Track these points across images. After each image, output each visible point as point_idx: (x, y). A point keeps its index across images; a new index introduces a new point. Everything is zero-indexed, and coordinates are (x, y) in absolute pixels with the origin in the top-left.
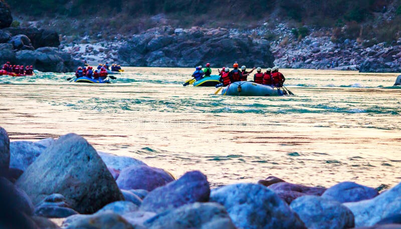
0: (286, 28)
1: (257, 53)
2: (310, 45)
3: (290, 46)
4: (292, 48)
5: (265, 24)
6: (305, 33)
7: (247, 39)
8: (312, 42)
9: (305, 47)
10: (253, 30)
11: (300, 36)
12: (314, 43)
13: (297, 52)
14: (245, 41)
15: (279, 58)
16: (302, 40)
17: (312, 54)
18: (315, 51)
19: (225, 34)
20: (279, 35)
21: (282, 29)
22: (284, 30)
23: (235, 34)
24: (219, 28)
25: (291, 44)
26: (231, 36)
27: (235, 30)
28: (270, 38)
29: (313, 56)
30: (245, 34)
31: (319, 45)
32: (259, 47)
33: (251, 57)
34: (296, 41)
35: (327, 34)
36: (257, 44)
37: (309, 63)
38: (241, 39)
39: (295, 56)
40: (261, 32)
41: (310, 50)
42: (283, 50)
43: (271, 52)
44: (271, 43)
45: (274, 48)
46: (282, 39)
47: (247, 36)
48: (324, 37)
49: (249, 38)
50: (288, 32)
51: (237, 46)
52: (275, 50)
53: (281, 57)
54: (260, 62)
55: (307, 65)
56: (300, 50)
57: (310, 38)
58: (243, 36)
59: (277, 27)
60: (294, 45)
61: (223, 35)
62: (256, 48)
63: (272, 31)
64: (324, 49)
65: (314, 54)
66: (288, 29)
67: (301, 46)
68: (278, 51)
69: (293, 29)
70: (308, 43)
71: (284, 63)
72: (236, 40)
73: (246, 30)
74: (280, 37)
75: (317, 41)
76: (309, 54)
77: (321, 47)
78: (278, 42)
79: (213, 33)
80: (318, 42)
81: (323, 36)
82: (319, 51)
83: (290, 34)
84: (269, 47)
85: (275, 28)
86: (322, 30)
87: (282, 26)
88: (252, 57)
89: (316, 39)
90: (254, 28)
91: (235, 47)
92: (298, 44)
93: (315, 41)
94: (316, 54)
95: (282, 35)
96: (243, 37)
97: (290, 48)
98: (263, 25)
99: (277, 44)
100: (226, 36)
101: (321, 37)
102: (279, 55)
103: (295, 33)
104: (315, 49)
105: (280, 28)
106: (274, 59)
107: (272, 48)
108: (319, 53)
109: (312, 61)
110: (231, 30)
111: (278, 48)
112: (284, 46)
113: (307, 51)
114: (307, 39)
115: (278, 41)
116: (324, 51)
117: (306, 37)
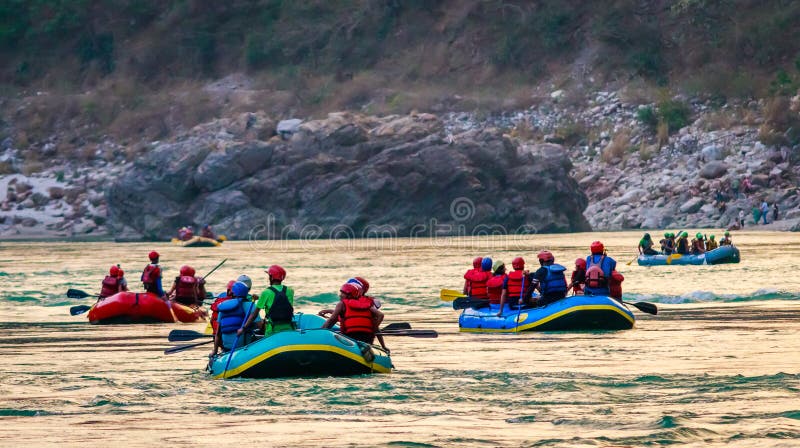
0: (620, 106)
1: (534, 186)
2: (696, 155)
3: (633, 159)
4: (642, 165)
5: (555, 95)
6: (680, 117)
7: (499, 143)
8: (702, 147)
9: (682, 160)
10: (520, 115)
11: (662, 128)
12: (706, 149)
13: (656, 177)
14: (496, 150)
15: (600, 197)
16: (671, 139)
17: (702, 183)
18: (713, 171)
19: (433, 131)
20: (599, 129)
21: (607, 108)
22: (614, 111)
23: (462, 129)
24: (413, 113)
25: (636, 154)
26: (450, 138)
27: (463, 115)
28: (573, 138)
29: (707, 190)
30: (492, 130)
31: (723, 154)
32: (539, 168)
33: (515, 200)
34: (651, 143)
35: (746, 118)
36: (531, 159)
37: (694, 210)
38: (481, 144)
39: (651, 189)
40: (543, 121)
41: (697, 171)
42: (614, 173)
43: (574, 182)
44: (577, 153)
45: (585, 167)
46: (607, 139)
47: (499, 135)
48: (739, 130)
49: (506, 142)
50: (625, 118)
51: (469, 165)
52: (587, 174)
53: (608, 194)
54: (542, 214)
55: (689, 217)
56: (666, 171)
57: (695, 133)
58: (488, 134)
59: (591, 102)
60: (645, 158)
61: (425, 135)
62: (530, 171)
63: (577, 117)
64: (739, 166)
65: (707, 182)
66: (627, 108)
67: (669, 158)
68: (597, 178)
69: (641, 107)
70: (690, 147)
71: (616, 214)
72: (466, 148)
73: (497, 114)
74: (603, 134)
75: (716, 141)
76: (693, 182)
77: (728, 159)
78: (597, 149)
79: (396, 128)
80: (720, 146)
81: (735, 124)
82: (722, 172)
83: (633, 123)
84: (568, 167)
85: (586, 106)
86: (729, 108)
87: (608, 98)
88: (518, 199)
89: (712, 135)
90: (521, 107)
91: (465, 169)
92: (659, 151)
93: (710, 143)
94: (715, 182)
95: (610, 126)
96: (489, 139)
97: (634, 166)
98: (550, 98)
99: (593, 154)
100: (435, 136)
101: (728, 129)
102: (600, 190)
103: (649, 119)
104: (710, 167)
105: (602, 104)
106: (585, 202)
107: (578, 169)
108: (723, 179)
109: (702, 203)
110: (451, 115)
111: (596, 166)
112: (615, 160)
113: (685, 173)
114: (685, 135)
115: (595, 144)
116: (739, 172)
117: (682, 131)
